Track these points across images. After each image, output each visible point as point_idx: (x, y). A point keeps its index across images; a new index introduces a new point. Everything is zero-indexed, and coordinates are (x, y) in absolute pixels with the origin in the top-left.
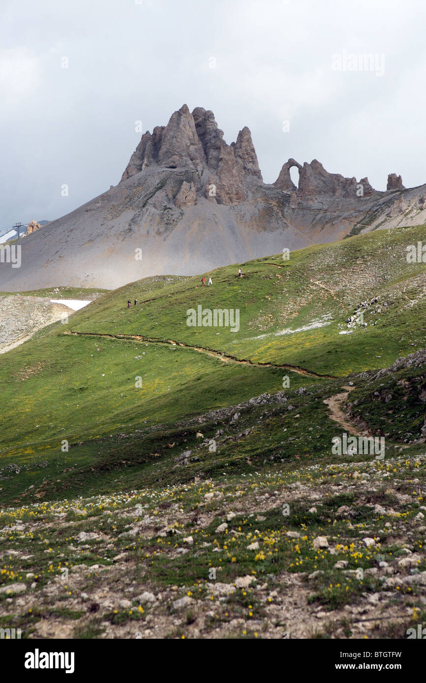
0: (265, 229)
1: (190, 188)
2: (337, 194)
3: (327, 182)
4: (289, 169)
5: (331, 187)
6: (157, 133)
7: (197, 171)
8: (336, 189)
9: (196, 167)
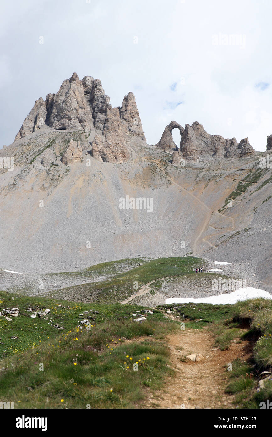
0: (149, 186)
1: (77, 146)
2: (218, 154)
3: (208, 142)
4: (171, 131)
5: (212, 147)
6: (50, 100)
7: (85, 132)
8: (217, 149)
9: (84, 128)
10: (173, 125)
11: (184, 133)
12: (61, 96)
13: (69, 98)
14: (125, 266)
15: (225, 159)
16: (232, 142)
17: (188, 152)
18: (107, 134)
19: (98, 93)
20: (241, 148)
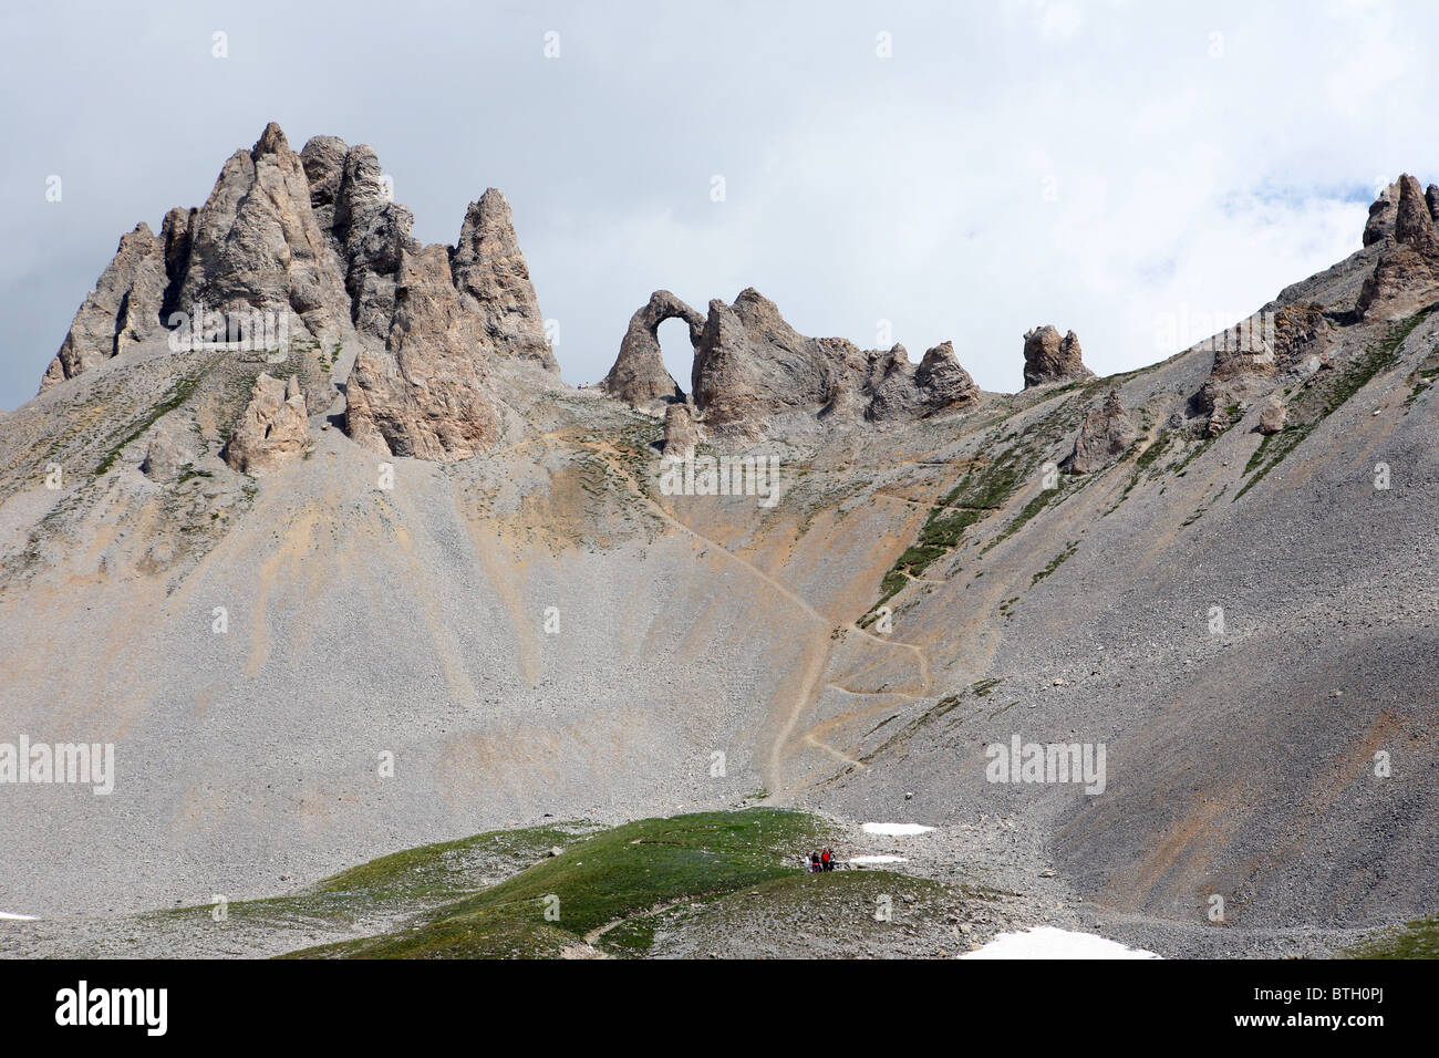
0: (578, 540)
1: (287, 397)
2: (839, 409)
3: (797, 366)
4: (653, 330)
5: (817, 384)
6: (177, 230)
7: (318, 346)
8: (837, 391)
9: (313, 333)
10: (660, 310)
11: (707, 338)
12: (219, 214)
13: (251, 219)
14: (490, 860)
15: (868, 426)
16: (892, 363)
17: (722, 408)
18: (406, 350)
19: (366, 199)
20: (927, 384)
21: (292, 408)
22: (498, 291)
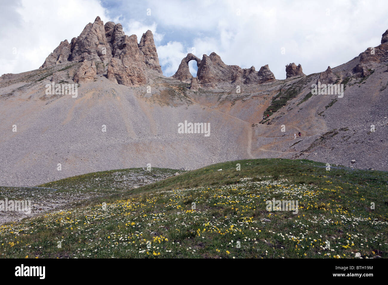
0: (168, 104)
1: (91, 65)
2: (237, 81)
3: (225, 71)
4: (188, 63)
5: (230, 75)
6: (74, 42)
7: (103, 63)
8: (236, 76)
9: (102, 61)
10: (190, 57)
11: (202, 65)
12: (83, 35)
13: (90, 35)
15: (245, 85)
16: (252, 70)
17: (206, 80)
18: (124, 58)
19: (118, 35)
20: (261, 75)
21: (92, 68)
22: (149, 53)
